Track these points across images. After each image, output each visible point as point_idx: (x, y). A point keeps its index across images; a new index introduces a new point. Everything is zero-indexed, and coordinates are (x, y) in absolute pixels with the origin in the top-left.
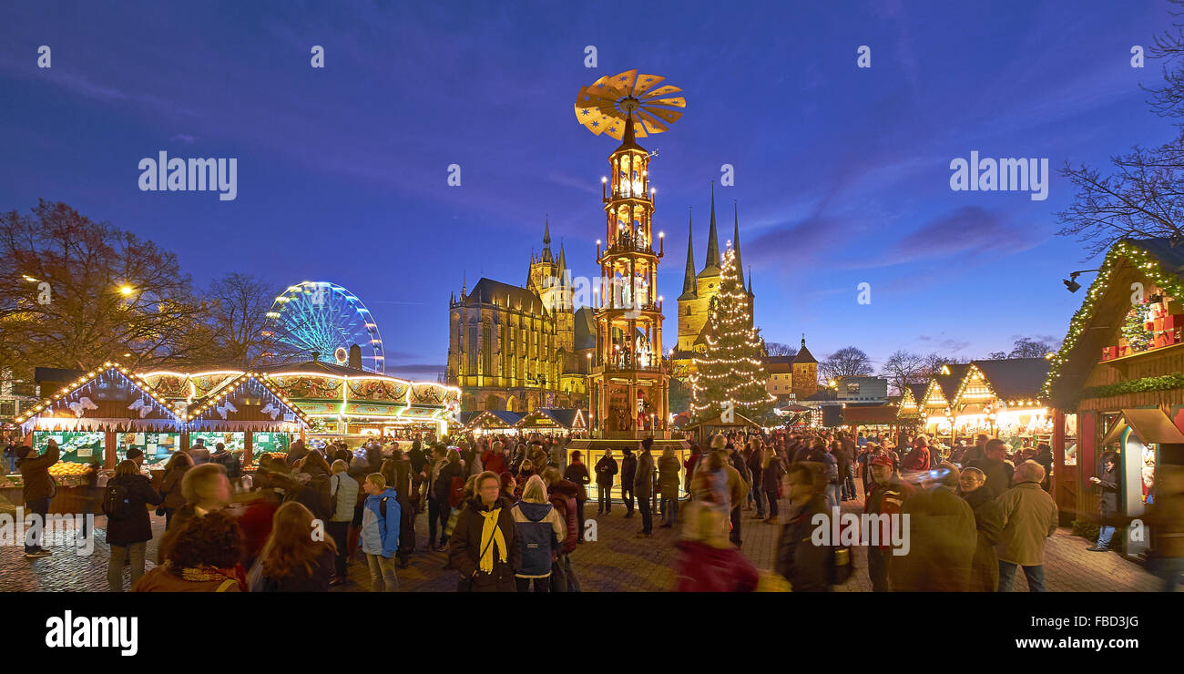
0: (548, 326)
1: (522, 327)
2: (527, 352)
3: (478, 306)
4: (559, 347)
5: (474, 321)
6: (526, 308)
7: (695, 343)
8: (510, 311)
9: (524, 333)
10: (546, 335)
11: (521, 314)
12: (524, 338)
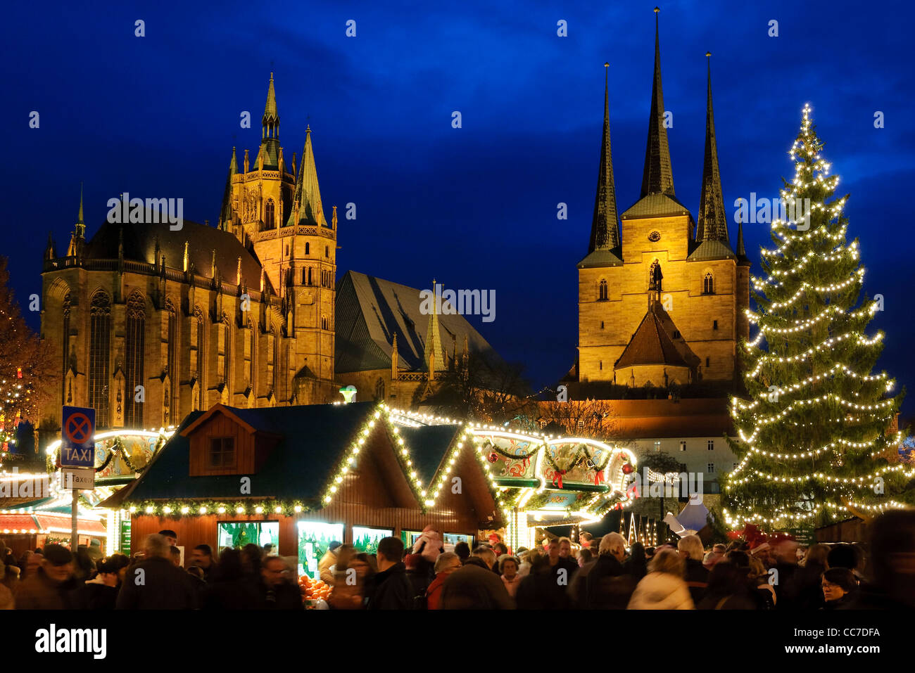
0: (274, 317)
1: (215, 316)
2: (226, 377)
3: (115, 267)
4: (300, 366)
5: (102, 301)
6: (226, 271)
7: (618, 364)
8: (188, 281)
9: (221, 333)
10: (271, 338)
11: (214, 288)
12: (221, 344)
